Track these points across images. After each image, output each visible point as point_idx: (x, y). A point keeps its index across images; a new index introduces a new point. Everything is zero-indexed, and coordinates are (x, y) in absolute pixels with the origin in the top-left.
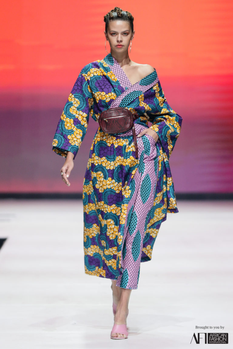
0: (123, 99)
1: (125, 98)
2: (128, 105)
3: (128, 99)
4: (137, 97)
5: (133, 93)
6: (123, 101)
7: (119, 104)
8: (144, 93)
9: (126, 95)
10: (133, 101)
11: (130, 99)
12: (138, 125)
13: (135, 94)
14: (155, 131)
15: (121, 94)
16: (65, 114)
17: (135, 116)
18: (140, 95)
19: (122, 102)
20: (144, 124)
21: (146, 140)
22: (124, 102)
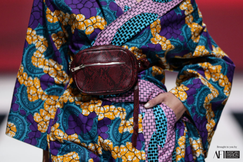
0: (121, 28)
1: (123, 27)
2: (128, 41)
3: (128, 29)
4: (147, 25)
5: (139, 17)
6: (119, 32)
7: (112, 38)
8: (162, 18)
9: (126, 20)
10: (138, 32)
11: (132, 29)
12: (149, 82)
13: (144, 19)
14: (180, 100)
15: (116, 18)
16: (26, 71)
17: (143, 63)
18: (152, 21)
19: (117, 35)
20: (158, 81)
21: (161, 115)
22: (121, 35)
